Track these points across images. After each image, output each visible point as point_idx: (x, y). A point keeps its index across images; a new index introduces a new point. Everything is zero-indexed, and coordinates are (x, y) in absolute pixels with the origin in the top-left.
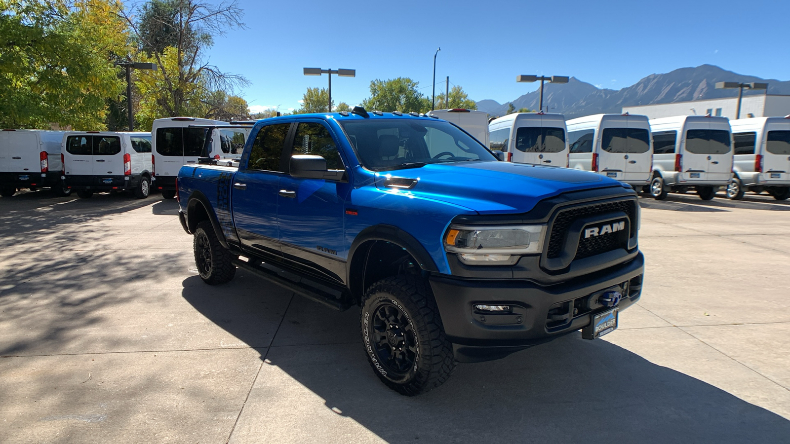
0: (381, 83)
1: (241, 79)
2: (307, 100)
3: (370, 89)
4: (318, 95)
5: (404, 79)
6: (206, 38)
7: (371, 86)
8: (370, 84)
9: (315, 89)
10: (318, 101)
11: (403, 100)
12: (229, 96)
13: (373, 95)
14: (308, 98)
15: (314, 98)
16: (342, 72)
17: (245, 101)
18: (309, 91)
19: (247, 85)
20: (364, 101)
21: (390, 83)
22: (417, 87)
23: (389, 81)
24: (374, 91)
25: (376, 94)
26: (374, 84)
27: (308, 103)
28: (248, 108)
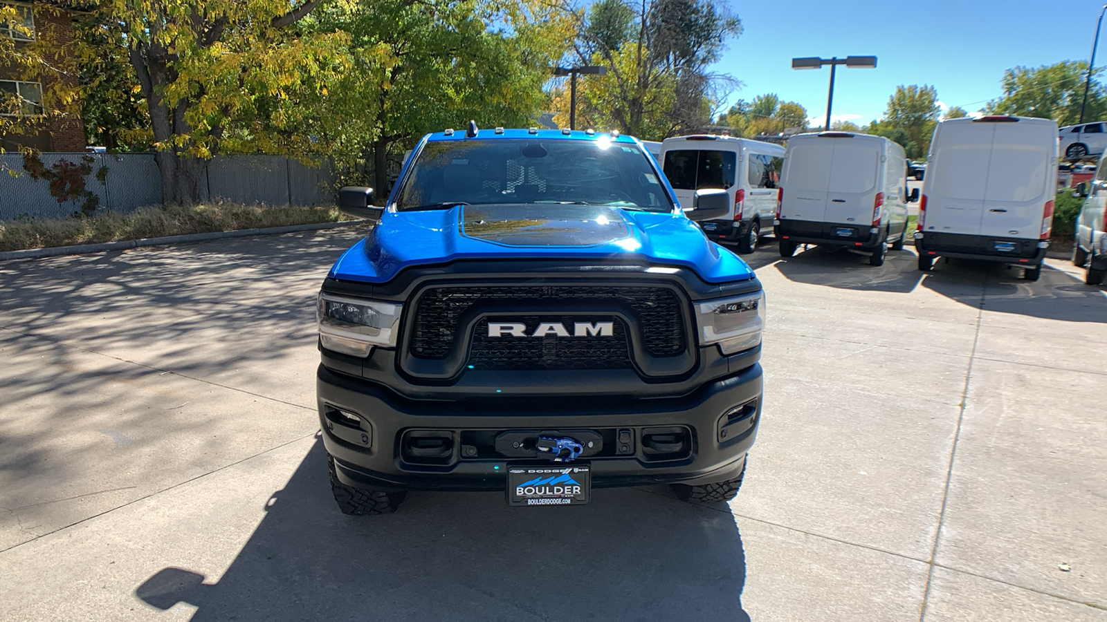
0: (1026, 72)
1: (729, 79)
2: (894, 105)
3: (1002, 83)
4: (914, 97)
5: (1074, 63)
6: (733, 24)
7: (1005, 78)
8: (1003, 75)
9: (910, 87)
10: (913, 106)
11: (1066, 101)
12: (783, 102)
13: (1007, 93)
14: (897, 102)
15: (907, 102)
16: (853, 61)
17: (804, 109)
18: (901, 91)
19: (738, 89)
20: (989, 104)
21: (1044, 73)
22: (1100, 76)
23: (1041, 68)
24: (1010, 87)
25: (1014, 92)
26: (1012, 75)
27: (895, 110)
28: (806, 120)
